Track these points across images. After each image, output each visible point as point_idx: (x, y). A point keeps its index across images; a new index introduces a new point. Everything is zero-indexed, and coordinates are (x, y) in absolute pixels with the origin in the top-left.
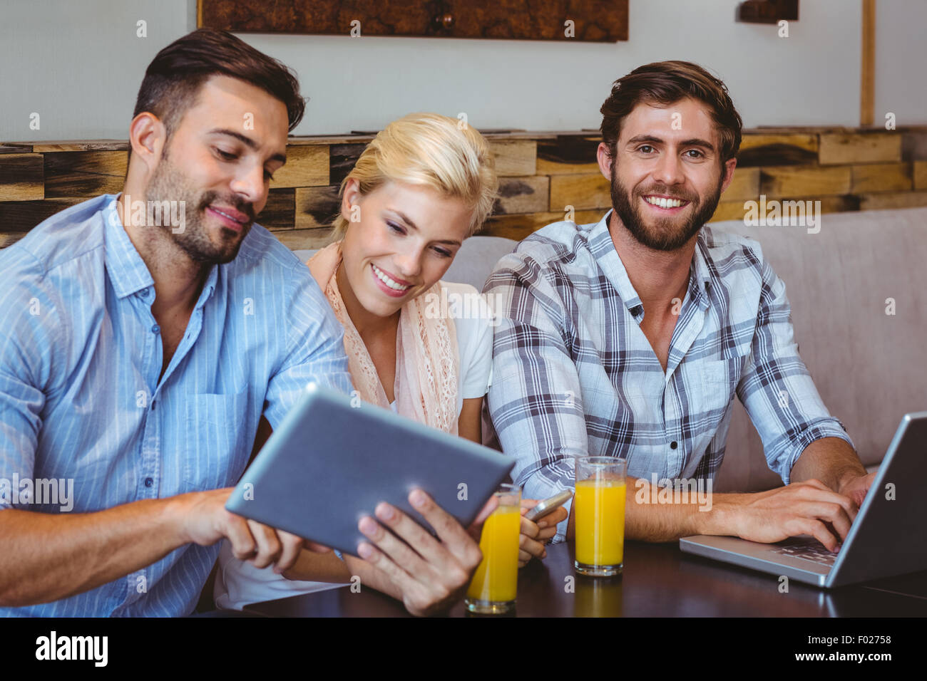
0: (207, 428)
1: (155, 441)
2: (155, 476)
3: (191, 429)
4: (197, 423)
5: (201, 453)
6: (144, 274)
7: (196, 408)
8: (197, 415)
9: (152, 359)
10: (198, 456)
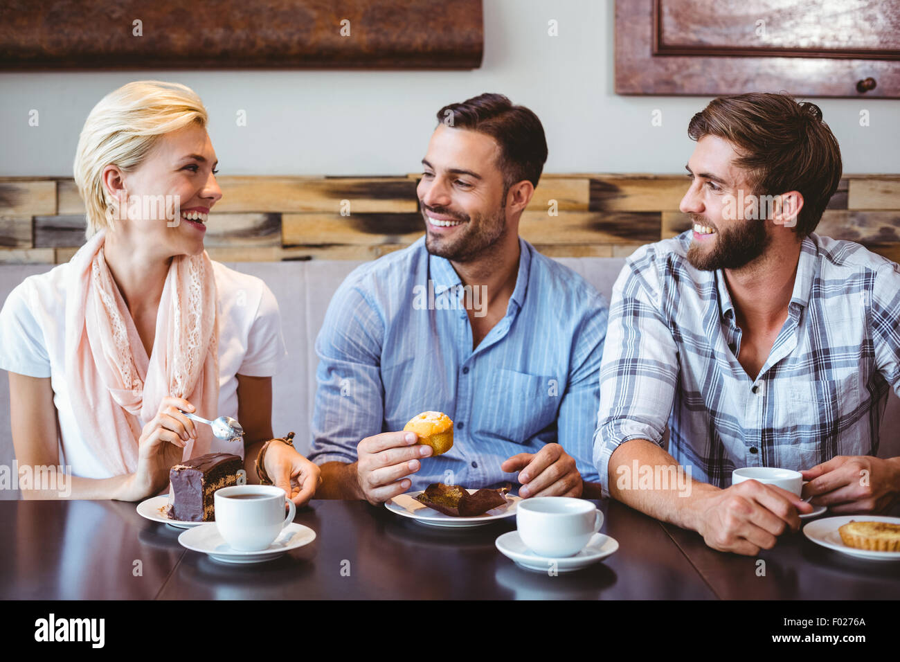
0: (506, 393)
1: (467, 396)
2: (465, 421)
3: (495, 393)
4: (500, 390)
5: (499, 411)
6: (453, 277)
7: (501, 379)
8: (501, 384)
9: (464, 337)
10: (496, 413)
